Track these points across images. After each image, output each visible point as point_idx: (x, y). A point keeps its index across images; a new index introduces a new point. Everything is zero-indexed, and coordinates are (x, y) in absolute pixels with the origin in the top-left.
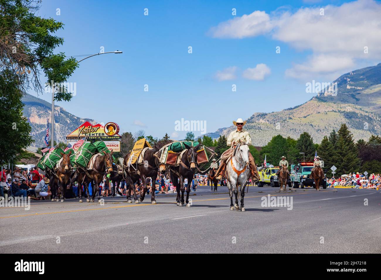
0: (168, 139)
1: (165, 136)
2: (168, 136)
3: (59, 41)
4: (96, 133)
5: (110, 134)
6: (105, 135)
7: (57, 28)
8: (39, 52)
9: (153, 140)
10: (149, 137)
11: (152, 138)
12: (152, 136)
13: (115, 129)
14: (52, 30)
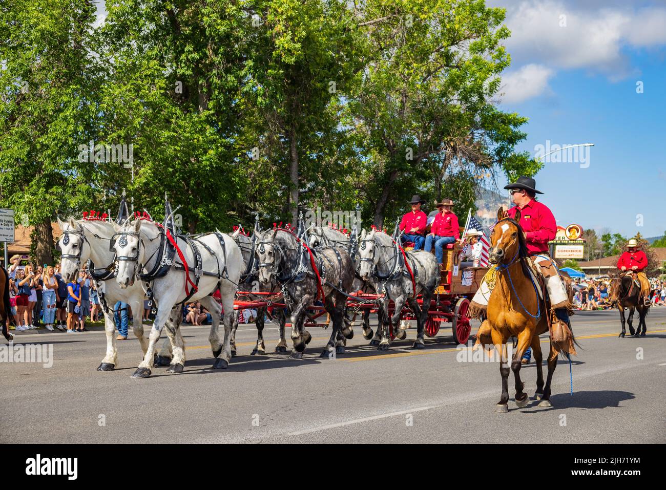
3: (523, 137)
5: (572, 238)
6: (566, 239)
7: (521, 123)
8: (498, 152)
9: (621, 239)
13: (578, 232)
14: (515, 125)
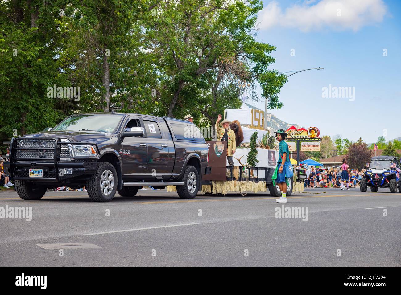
0: (362, 142)
1: (359, 140)
2: (362, 139)
3: (273, 60)
4: (301, 135)
5: (312, 137)
6: (308, 137)
7: (271, 50)
8: (256, 69)
9: (349, 143)
10: (345, 140)
11: (348, 140)
12: (348, 139)
13: (316, 133)
14: (267, 51)
